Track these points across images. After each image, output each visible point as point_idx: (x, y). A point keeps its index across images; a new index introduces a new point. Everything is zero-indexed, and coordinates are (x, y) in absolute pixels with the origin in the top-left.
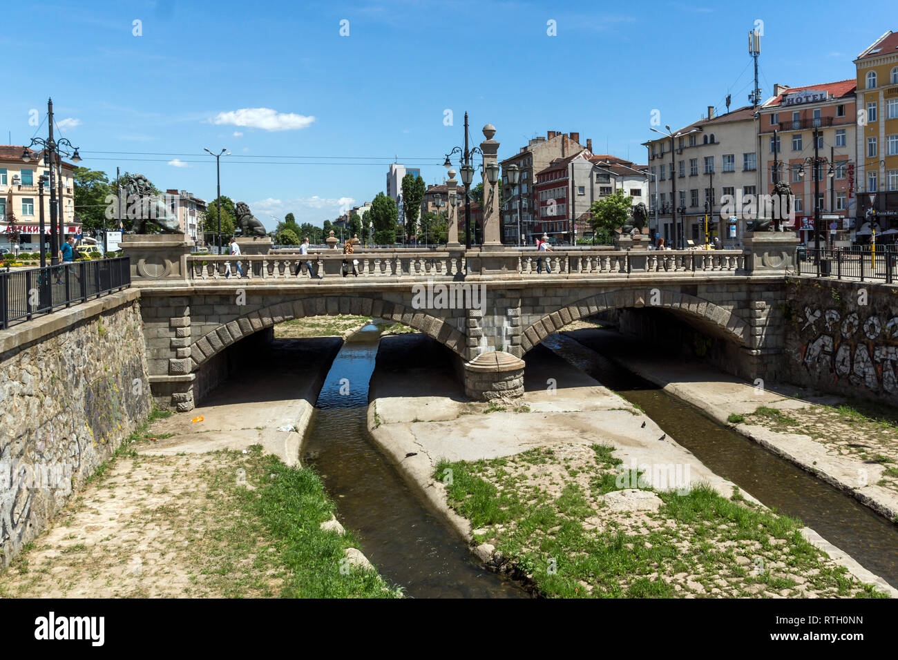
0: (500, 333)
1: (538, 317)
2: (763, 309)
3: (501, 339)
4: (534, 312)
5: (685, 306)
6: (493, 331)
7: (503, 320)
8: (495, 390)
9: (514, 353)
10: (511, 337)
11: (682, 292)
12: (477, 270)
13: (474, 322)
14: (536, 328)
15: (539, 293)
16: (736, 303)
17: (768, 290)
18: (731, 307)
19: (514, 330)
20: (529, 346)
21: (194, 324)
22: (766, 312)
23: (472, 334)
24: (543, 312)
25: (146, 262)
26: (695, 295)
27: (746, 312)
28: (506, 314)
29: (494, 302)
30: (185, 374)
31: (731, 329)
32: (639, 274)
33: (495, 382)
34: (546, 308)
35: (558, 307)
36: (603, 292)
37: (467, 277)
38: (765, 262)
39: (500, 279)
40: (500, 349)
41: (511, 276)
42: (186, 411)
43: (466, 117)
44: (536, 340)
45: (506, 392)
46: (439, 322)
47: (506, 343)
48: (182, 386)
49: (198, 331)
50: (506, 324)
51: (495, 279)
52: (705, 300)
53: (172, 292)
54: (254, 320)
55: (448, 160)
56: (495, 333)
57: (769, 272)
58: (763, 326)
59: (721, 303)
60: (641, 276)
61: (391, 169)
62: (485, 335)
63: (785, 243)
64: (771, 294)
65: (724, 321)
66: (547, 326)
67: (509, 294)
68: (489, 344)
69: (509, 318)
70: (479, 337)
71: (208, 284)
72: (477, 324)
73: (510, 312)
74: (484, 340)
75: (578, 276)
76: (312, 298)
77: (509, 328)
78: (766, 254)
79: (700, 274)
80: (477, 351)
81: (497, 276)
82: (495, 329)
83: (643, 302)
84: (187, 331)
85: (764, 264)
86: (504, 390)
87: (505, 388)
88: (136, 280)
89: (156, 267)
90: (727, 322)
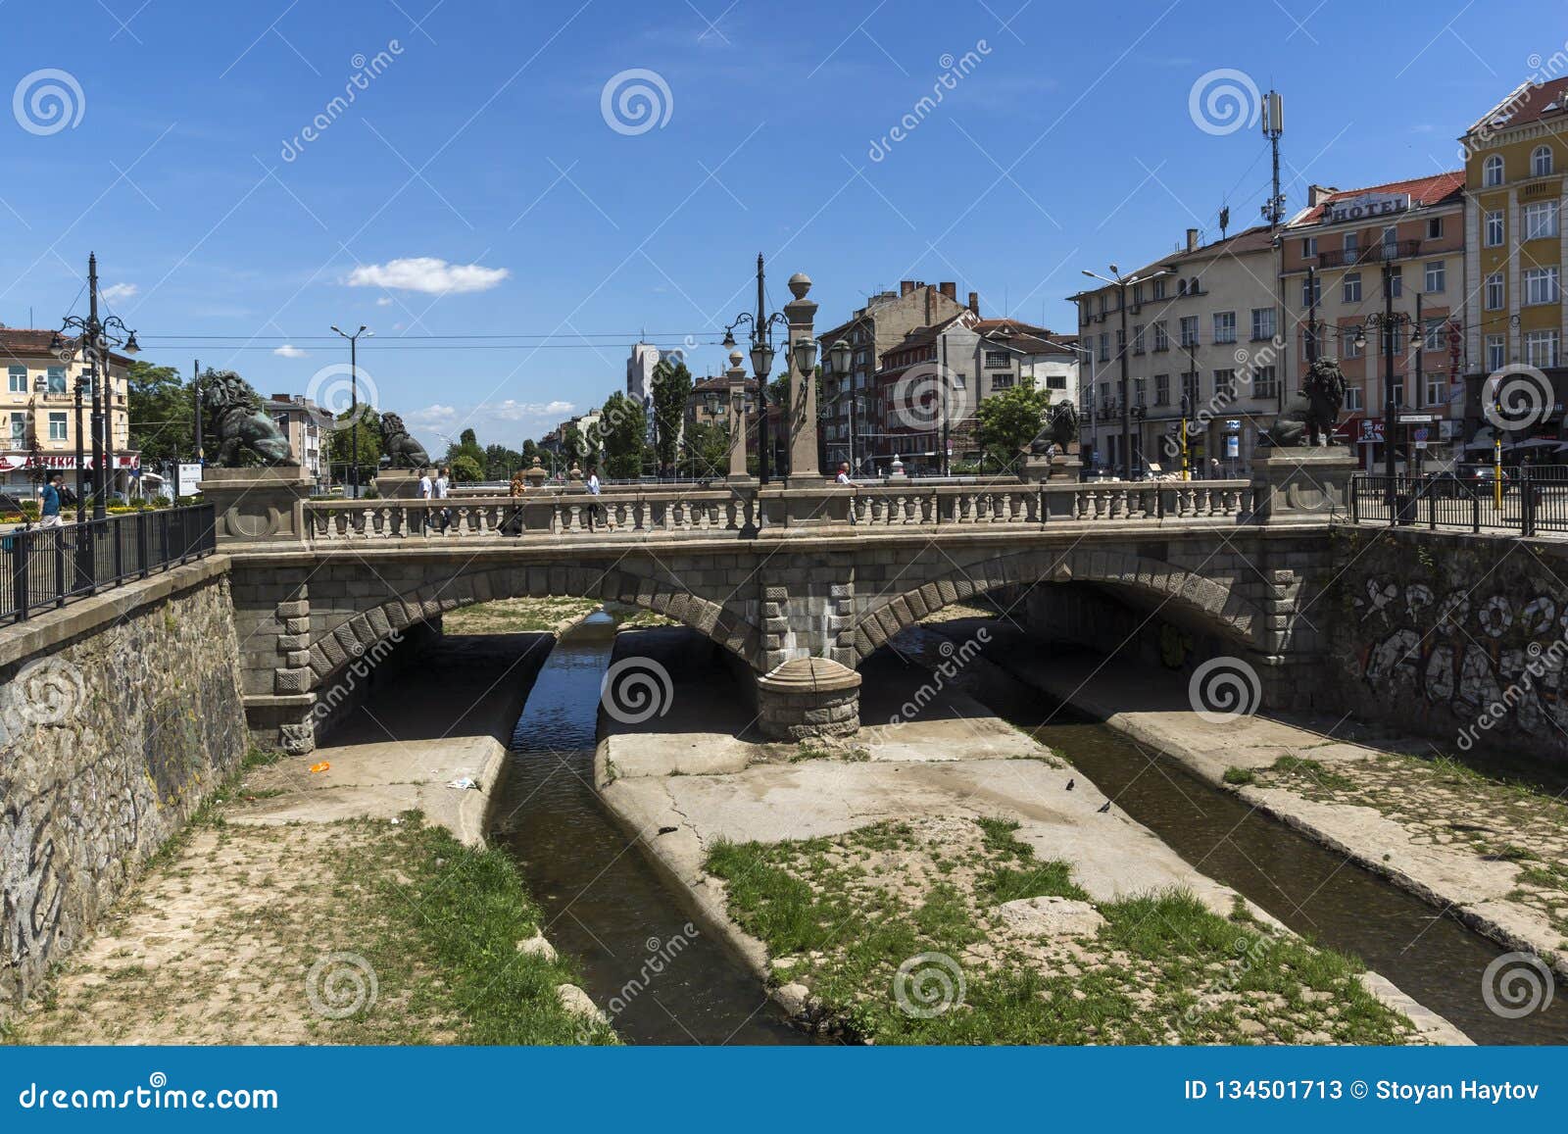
0: (818, 626)
1: (885, 599)
2: (1288, 584)
3: (820, 636)
4: (876, 591)
5: (1145, 579)
6: (806, 623)
7: (823, 603)
8: (810, 723)
9: (843, 659)
10: (835, 633)
11: (1139, 554)
12: (780, 519)
13: (774, 608)
14: (881, 617)
15: (886, 558)
16: (1238, 572)
17: (1299, 551)
18: (1229, 581)
19: (842, 621)
20: (868, 648)
21: (315, 612)
22: (1295, 588)
23: (770, 628)
24: (892, 590)
25: (241, 512)
26: (1164, 560)
27: (1257, 590)
28: (828, 594)
29: (809, 575)
30: (301, 693)
31: (1230, 619)
32: (1062, 524)
33: (809, 709)
34: (898, 586)
35: (919, 582)
36: (998, 556)
37: (763, 532)
38: (1293, 501)
39: (818, 536)
40: (817, 652)
41: (836, 529)
42: (302, 754)
43: (760, 263)
44: (881, 637)
45: (829, 725)
46: (714, 608)
47: (829, 643)
48: (296, 712)
49: (321, 624)
50: (828, 611)
51: (809, 535)
52: (1180, 568)
53: (282, 560)
54: (409, 606)
55: (729, 335)
56: (810, 627)
57: (1300, 517)
58: (1289, 614)
59: (1209, 573)
60: (1065, 528)
61: (634, 352)
62: (793, 630)
63: (1329, 466)
64: (1303, 557)
65: (1216, 605)
66: (900, 614)
67: (834, 560)
68: (800, 645)
69: (834, 601)
70: (782, 633)
71: (335, 548)
72: (778, 611)
73: (836, 591)
74: (791, 639)
75: (954, 528)
76: (503, 568)
77: (834, 617)
78: (1295, 486)
79: (1173, 523)
80: (779, 656)
81: (814, 530)
82: (810, 620)
83: (1069, 572)
84: (304, 623)
85: (1289, 504)
86: (825, 723)
87: (827, 719)
88: (224, 541)
89: (255, 520)
90: (1221, 606)
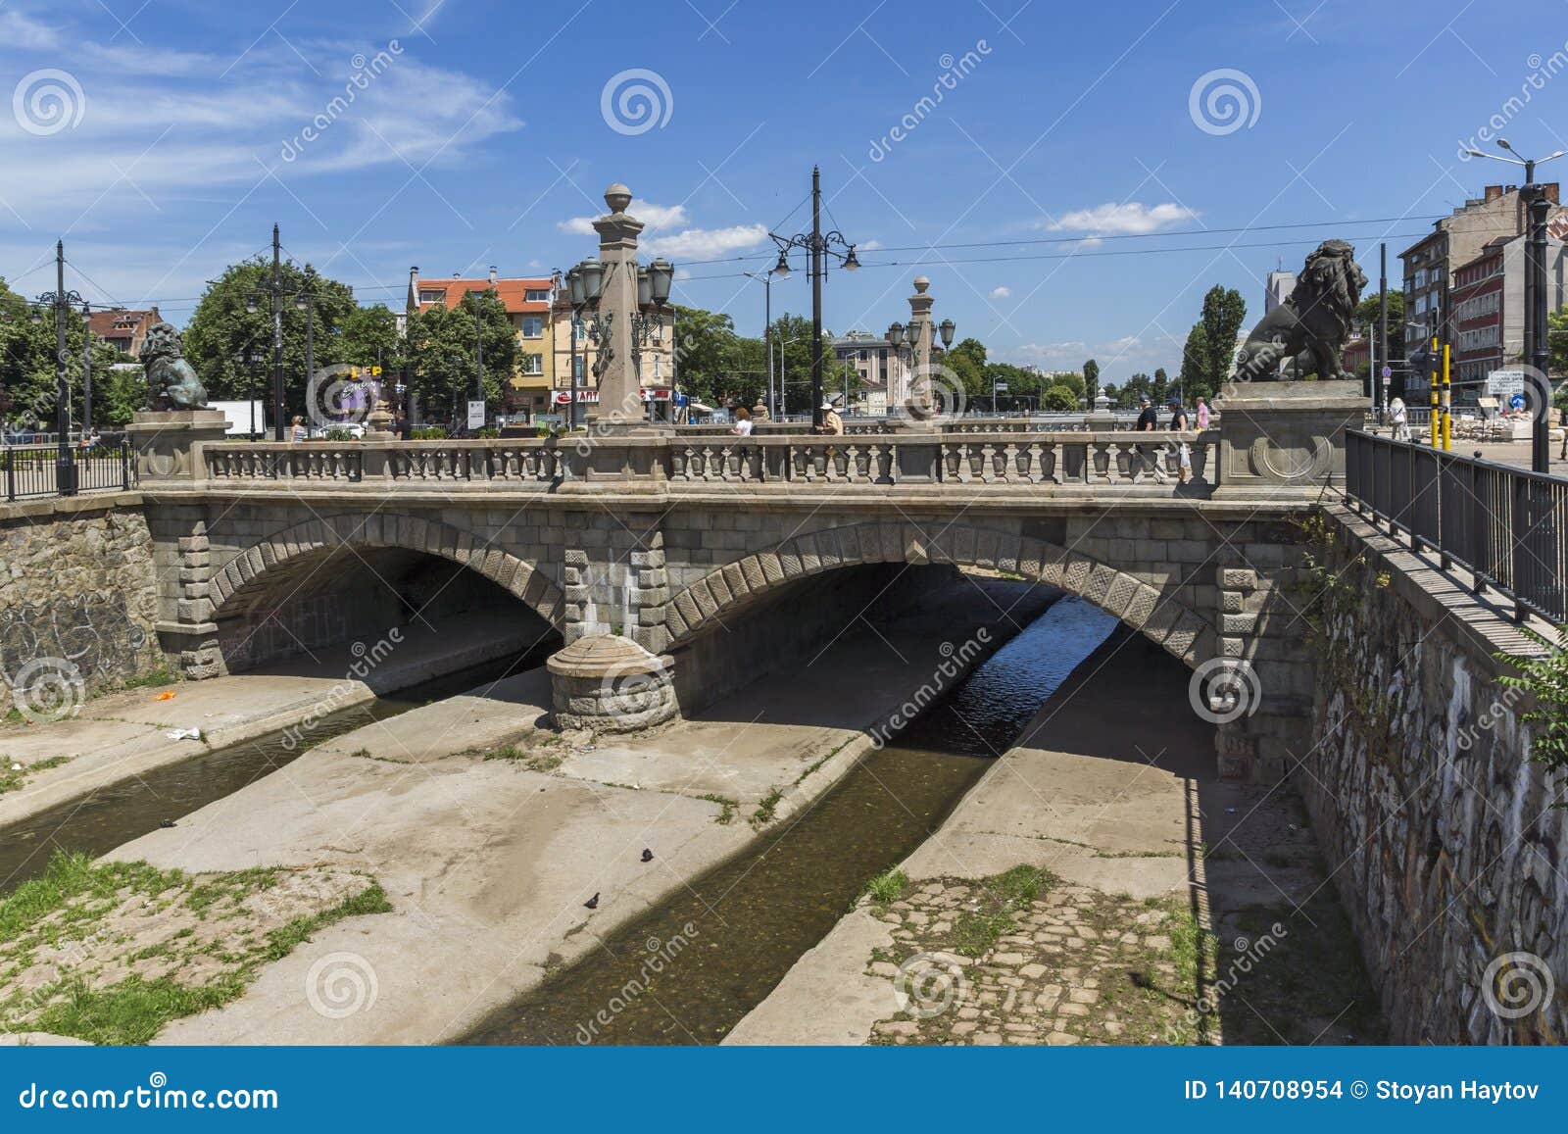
0: (619, 599)
1: (701, 572)
2: (1247, 591)
3: (621, 610)
4: (693, 560)
5: (1031, 567)
6: (607, 595)
7: (624, 573)
8: (574, 713)
9: (643, 640)
10: (637, 608)
11: (1023, 533)
12: (580, 472)
13: (572, 575)
14: (696, 593)
15: (701, 522)
16: (1176, 568)
17: (1266, 540)
18: (1162, 579)
19: (643, 595)
20: (681, 628)
21: (213, 547)
22: (1258, 598)
23: (568, 597)
24: (710, 561)
25: (157, 452)
26: (1061, 542)
27: (1204, 594)
28: (628, 560)
29: (610, 537)
30: (195, 623)
31: (1158, 634)
32: (912, 487)
33: (574, 697)
34: (715, 554)
35: (743, 552)
36: (834, 526)
37: (565, 486)
38: (1257, 464)
39: (614, 491)
40: (618, 631)
41: (636, 485)
43: (816, 176)
44: (696, 617)
45: (593, 719)
46: (526, 570)
47: (631, 620)
48: (192, 641)
49: (216, 559)
50: (630, 584)
51: (605, 491)
52: (1083, 556)
53: (173, 499)
54: (276, 546)
55: (782, 260)
56: (611, 599)
57: (1267, 490)
58: (1247, 637)
59: (1132, 567)
60: (917, 493)
61: (1270, 281)
62: (594, 601)
63: (1322, 411)
64: (1273, 551)
65: (1138, 613)
66: (716, 591)
67: (633, 522)
68: (601, 619)
69: (635, 570)
70: (582, 604)
71: (226, 488)
72: (577, 577)
73: (636, 558)
74: (591, 610)
75: (778, 489)
76: (348, 514)
77: (635, 590)
79: (1069, 492)
80: (577, 629)
81: (612, 485)
82: (611, 591)
83: (922, 552)
84: (197, 558)
85: (1253, 470)
86: (590, 715)
87: (592, 710)
88: (146, 478)
89: (167, 460)
90: (1145, 615)
